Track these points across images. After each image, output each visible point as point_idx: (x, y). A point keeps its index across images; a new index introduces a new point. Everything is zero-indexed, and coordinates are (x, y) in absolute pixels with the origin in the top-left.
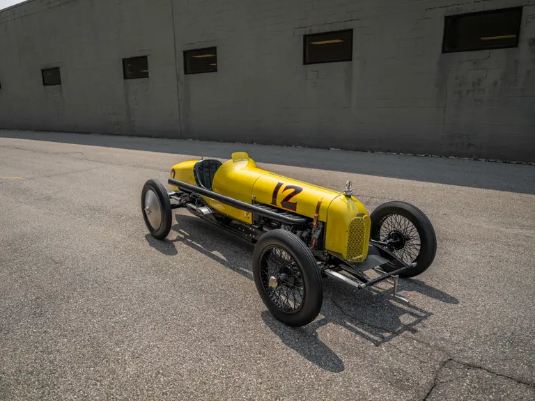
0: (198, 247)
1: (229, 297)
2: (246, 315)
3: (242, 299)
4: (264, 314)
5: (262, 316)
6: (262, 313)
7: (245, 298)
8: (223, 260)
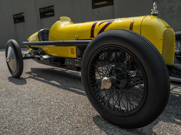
0: (42, 80)
1: (62, 107)
2: (79, 122)
3: (74, 108)
4: (95, 119)
5: (94, 121)
6: (93, 118)
7: (75, 107)
8: (57, 85)
